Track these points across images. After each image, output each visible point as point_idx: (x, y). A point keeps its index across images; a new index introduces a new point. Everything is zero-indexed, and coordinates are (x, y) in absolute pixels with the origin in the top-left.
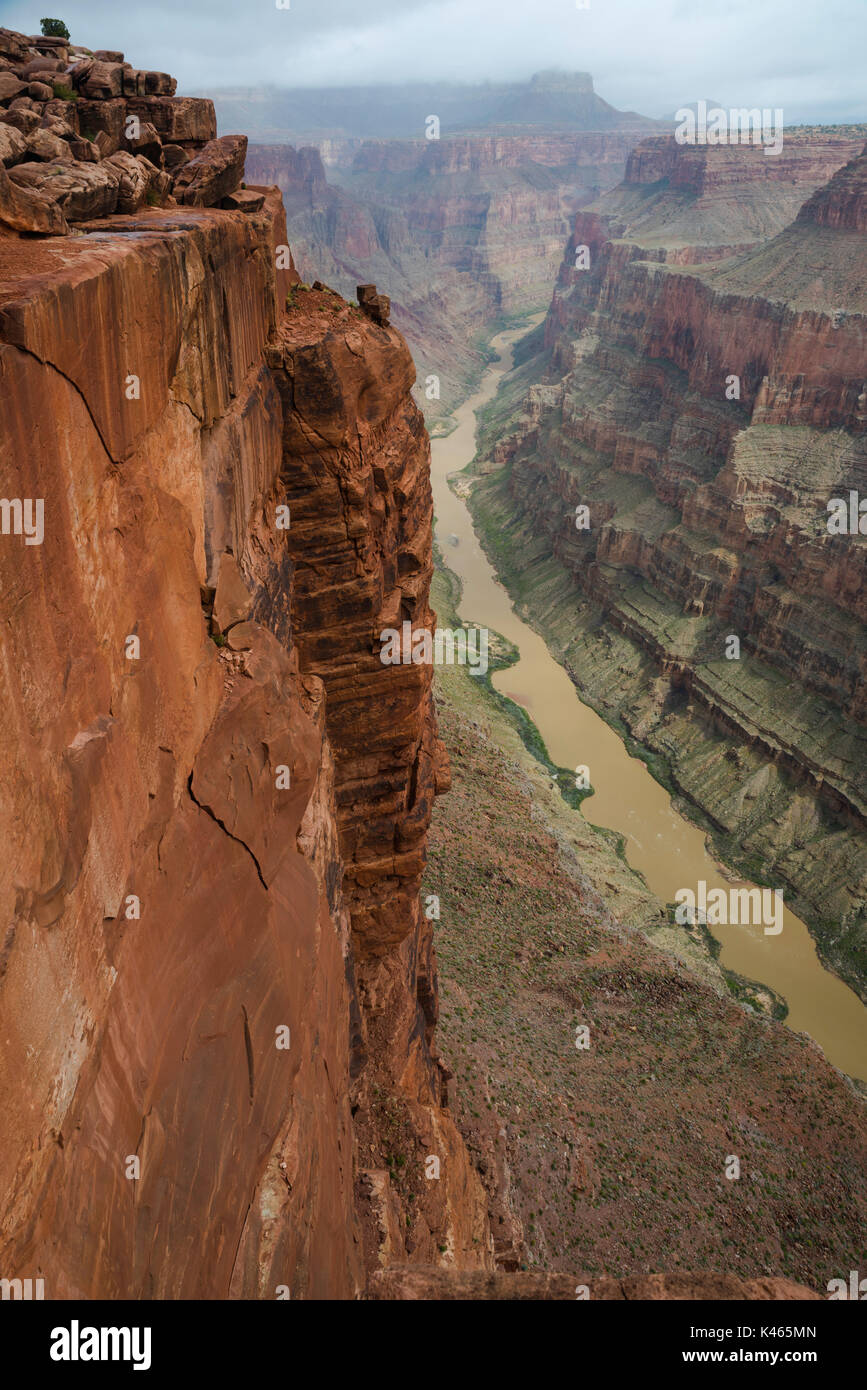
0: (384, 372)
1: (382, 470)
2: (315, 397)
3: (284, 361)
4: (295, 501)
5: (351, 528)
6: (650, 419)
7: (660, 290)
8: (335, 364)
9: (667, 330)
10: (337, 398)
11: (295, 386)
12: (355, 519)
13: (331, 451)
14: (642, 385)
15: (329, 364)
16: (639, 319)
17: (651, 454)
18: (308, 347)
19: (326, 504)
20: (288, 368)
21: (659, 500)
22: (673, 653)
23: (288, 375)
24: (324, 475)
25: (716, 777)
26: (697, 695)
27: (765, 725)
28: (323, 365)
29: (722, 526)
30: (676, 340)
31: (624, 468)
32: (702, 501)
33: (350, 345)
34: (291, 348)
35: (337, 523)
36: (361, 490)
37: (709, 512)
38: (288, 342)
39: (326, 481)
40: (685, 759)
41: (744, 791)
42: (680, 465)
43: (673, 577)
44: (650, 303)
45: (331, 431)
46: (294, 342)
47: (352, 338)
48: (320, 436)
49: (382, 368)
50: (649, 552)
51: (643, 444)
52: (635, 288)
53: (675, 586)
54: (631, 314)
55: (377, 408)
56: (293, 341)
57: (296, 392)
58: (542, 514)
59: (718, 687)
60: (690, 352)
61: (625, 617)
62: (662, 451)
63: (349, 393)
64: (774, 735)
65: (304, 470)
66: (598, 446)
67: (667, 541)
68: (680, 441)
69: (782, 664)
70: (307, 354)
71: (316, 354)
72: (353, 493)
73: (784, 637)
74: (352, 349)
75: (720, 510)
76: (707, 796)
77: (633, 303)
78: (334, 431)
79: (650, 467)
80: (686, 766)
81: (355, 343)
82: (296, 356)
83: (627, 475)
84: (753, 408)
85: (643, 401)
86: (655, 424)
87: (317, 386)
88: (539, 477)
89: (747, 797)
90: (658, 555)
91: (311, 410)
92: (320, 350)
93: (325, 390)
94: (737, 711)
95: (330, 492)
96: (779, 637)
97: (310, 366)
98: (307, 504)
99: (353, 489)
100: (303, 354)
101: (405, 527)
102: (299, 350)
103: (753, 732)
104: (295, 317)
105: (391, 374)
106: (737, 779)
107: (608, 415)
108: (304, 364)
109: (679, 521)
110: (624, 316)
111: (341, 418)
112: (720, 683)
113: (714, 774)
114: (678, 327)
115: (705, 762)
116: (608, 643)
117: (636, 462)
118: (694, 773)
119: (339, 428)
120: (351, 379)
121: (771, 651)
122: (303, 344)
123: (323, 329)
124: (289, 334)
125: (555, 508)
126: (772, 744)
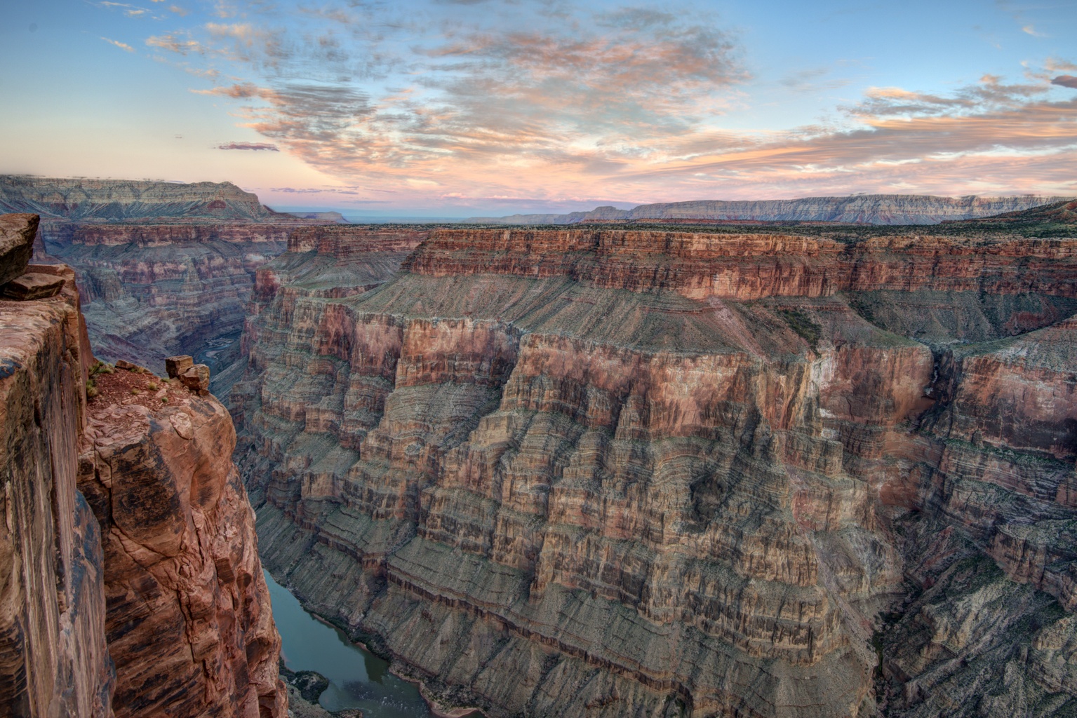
0: (214, 447)
1: (227, 560)
2: (143, 504)
3: (97, 471)
4: (118, 642)
5: (197, 649)
6: (328, 394)
7: (322, 313)
8: (166, 458)
9: (330, 336)
10: (172, 498)
11: (114, 498)
12: (202, 635)
13: (166, 562)
14: (319, 373)
15: (160, 460)
16: (310, 332)
17: (332, 417)
18: (132, 447)
19: (164, 631)
20: (102, 478)
21: (343, 448)
22: (370, 552)
23: (102, 485)
24: (157, 596)
25: (418, 636)
26: (393, 578)
27: (443, 584)
28: (151, 463)
29: (389, 456)
30: (337, 342)
31: (314, 429)
32: (372, 441)
33: (180, 430)
34: (106, 451)
35: (177, 651)
36: (207, 598)
37: (378, 448)
38: (101, 445)
39: (160, 601)
40: (393, 630)
41: (439, 639)
42: (354, 421)
43: (361, 497)
44: (316, 321)
45: (166, 539)
46: (108, 445)
47: (180, 420)
48: (152, 550)
49: (211, 443)
50: (341, 484)
51: (324, 411)
52: (305, 313)
53: (364, 503)
54: (304, 330)
55: (210, 489)
56: (108, 442)
57: (115, 504)
58: (254, 473)
59: (406, 567)
60: (349, 349)
61: (330, 535)
62: (340, 414)
63: (184, 487)
64: (450, 590)
65: (128, 599)
66: (292, 417)
67: (352, 473)
68: (351, 405)
69: (445, 539)
70: (130, 456)
71: (142, 452)
72: (199, 605)
73: (443, 520)
74: (183, 435)
75: (386, 446)
76: (414, 653)
77: (305, 322)
78: (169, 538)
79: (333, 427)
80: (394, 635)
81: (184, 426)
82: (114, 461)
83: (316, 434)
84: (395, 378)
85: (320, 383)
86: (332, 397)
87: (145, 490)
88: (248, 448)
89: (442, 643)
90: (347, 484)
91: (138, 523)
92: (146, 447)
93: (157, 493)
94: (422, 580)
95: (168, 614)
96: (439, 520)
97: (135, 469)
98: (135, 641)
99: (198, 599)
100: (125, 456)
101: (250, 609)
102: (119, 452)
103: (435, 593)
104: (102, 408)
105: (221, 446)
106: (433, 631)
107: (297, 396)
108: (125, 468)
109: (359, 458)
110: (300, 331)
111: (178, 520)
112: (407, 564)
113: (415, 634)
114: (337, 334)
115: (407, 627)
116: (321, 558)
117: (322, 423)
118: (401, 638)
119: (176, 532)
120: (183, 468)
121: (436, 531)
122: (124, 444)
123: (143, 417)
124: (100, 433)
125: (265, 466)
126: (450, 596)
